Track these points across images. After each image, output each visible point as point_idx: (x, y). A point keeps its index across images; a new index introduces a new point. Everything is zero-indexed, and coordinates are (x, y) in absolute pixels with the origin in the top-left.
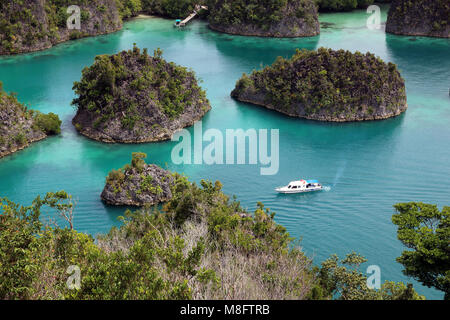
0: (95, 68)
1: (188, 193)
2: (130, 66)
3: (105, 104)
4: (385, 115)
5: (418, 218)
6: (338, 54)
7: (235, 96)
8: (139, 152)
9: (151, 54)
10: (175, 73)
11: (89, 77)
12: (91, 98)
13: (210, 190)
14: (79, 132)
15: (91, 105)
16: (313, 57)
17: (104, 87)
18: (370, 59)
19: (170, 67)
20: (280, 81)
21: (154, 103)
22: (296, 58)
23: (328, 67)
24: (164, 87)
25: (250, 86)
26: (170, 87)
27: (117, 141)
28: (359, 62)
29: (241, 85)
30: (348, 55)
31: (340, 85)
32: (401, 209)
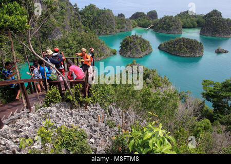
0: (126, 39)
1: (148, 71)
2: (134, 39)
3: (127, 48)
4: (197, 56)
5: (209, 84)
6: (187, 39)
7: (159, 48)
8: (134, 60)
9: (139, 36)
10: (144, 41)
11: (124, 41)
12: (124, 46)
13: (154, 71)
14: (120, 54)
15: (124, 48)
16: (180, 39)
17: (127, 44)
18: (195, 41)
19: (143, 40)
20: (171, 45)
21: (139, 48)
22: (176, 39)
23: (184, 42)
24: (141, 44)
25: (163, 46)
26: (143, 45)
27: (129, 57)
28: (192, 42)
29: (161, 45)
30: (189, 39)
31: (186, 47)
32: (204, 81)
